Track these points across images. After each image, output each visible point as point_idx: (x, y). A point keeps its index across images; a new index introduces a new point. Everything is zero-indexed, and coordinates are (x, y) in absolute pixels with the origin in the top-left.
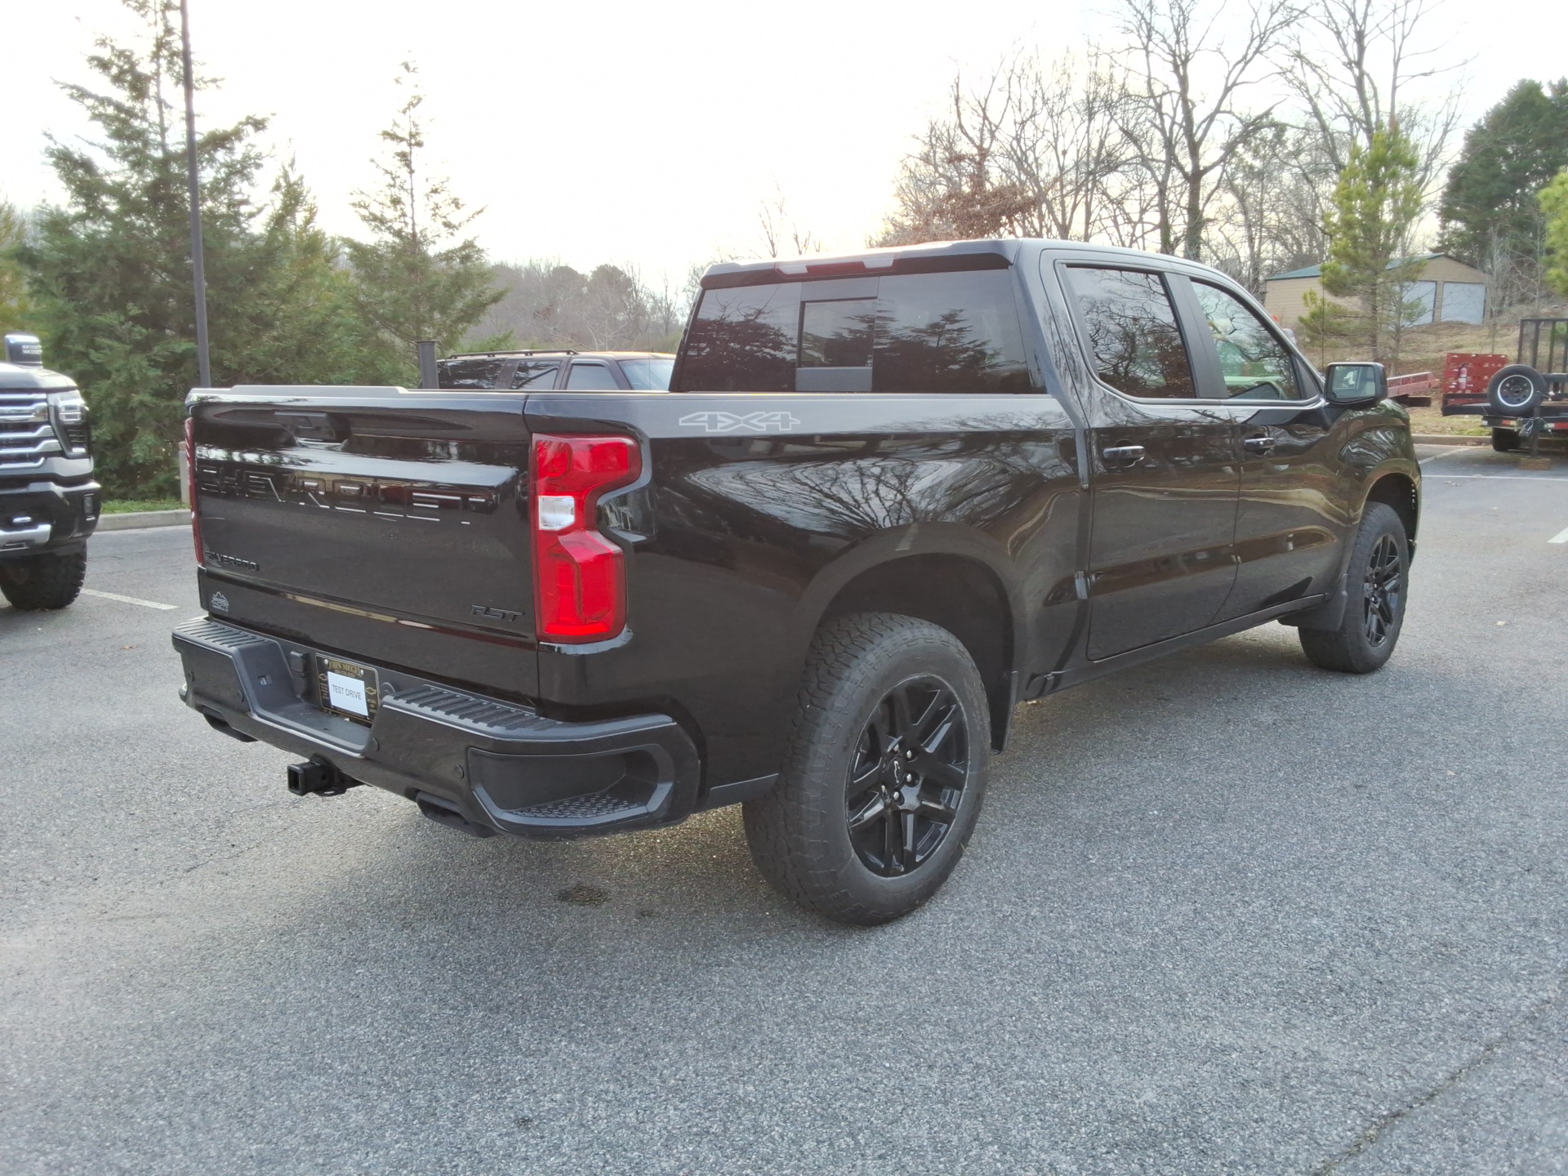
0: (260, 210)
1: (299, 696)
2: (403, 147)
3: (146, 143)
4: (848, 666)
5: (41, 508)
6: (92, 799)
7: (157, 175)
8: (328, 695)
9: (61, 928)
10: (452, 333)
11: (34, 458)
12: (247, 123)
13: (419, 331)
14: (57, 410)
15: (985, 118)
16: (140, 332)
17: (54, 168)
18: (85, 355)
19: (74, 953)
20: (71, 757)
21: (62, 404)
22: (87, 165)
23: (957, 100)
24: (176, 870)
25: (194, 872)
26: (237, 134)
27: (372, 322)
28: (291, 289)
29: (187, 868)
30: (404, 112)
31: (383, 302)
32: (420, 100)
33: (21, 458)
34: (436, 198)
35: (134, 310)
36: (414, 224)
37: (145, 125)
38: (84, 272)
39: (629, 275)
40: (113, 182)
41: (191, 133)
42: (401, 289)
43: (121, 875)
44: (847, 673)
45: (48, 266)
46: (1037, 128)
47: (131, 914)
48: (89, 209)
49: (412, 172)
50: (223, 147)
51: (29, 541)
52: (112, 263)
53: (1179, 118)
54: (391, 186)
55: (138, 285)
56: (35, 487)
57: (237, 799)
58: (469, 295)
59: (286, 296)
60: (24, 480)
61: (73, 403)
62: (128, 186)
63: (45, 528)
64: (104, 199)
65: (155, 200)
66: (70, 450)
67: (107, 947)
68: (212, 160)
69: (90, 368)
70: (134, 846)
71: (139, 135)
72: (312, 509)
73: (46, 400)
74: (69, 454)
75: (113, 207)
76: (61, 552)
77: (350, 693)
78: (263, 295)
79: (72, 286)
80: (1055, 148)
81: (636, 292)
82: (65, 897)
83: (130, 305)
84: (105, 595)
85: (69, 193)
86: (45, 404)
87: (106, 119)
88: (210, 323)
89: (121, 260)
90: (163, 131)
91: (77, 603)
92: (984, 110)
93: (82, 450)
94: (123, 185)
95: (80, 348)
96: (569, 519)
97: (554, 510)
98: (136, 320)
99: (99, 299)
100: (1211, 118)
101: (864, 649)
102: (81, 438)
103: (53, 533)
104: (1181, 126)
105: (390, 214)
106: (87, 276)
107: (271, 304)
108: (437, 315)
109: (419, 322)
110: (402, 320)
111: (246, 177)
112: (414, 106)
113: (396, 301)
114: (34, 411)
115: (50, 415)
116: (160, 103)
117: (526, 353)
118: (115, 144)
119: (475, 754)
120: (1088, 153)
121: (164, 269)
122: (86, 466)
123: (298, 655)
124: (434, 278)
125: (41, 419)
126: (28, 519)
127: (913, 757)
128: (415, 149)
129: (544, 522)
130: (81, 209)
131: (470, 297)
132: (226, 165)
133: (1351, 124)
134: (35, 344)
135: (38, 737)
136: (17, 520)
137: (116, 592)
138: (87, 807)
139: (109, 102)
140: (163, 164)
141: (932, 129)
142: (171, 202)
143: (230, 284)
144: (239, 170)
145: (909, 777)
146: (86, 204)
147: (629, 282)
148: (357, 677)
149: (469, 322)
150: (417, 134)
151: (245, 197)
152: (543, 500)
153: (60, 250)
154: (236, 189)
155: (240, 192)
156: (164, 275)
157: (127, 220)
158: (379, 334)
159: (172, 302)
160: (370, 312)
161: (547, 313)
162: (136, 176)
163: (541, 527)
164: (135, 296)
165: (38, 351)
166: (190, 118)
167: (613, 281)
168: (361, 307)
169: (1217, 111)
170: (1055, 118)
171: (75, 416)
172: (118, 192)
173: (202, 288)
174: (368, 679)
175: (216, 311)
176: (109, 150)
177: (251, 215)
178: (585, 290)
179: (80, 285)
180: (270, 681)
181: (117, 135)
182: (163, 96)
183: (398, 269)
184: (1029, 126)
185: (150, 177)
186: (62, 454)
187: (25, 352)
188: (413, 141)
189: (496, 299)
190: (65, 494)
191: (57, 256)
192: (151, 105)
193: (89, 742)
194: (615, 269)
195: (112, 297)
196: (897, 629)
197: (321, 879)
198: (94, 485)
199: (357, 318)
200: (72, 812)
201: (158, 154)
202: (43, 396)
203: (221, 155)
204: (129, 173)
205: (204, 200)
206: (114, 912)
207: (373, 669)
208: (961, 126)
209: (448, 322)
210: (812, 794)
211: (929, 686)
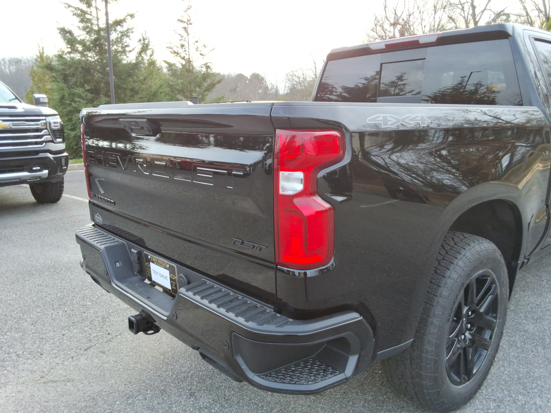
0: (133, 49)
1: (136, 273)
2: (185, 25)
3: (92, 24)
4: (449, 269)
5: (44, 163)
6: (49, 302)
7: (96, 36)
8: (151, 275)
9: (20, 388)
10: (203, 96)
11: (41, 143)
12: (128, 15)
13: (191, 95)
14: (50, 123)
15: (395, 14)
16: (90, 96)
17: (59, 34)
18: (70, 104)
19: (23, 407)
20: (45, 277)
21: (52, 121)
22: (70, 33)
23: (385, 8)
24: (80, 349)
25: (88, 351)
26: (124, 20)
27: (174, 92)
28: (145, 79)
29: (86, 348)
30: (185, 12)
31: (178, 84)
32: (191, 7)
33: (36, 143)
34: (196, 44)
35: (87, 87)
36: (189, 55)
37: (91, 17)
38: (70, 73)
39: (263, 76)
40: (81, 39)
41: (107, 20)
42: (184, 79)
43: (54, 351)
44: (448, 273)
45: (57, 71)
46: (414, 18)
47: (56, 379)
48: (72, 50)
49: (188, 34)
50: (120, 25)
51: (40, 177)
52: (80, 69)
53: (471, 12)
54: (181, 40)
55: (89, 77)
56: (41, 155)
57: (113, 304)
58: (209, 81)
59: (143, 82)
60: (37, 152)
61: (56, 121)
62: (86, 41)
63: (46, 172)
64: (77, 45)
65: (95, 46)
66: (56, 140)
67: (39, 403)
68: (115, 30)
69: (73, 109)
70: (63, 332)
71: (89, 21)
72: (140, 175)
73: (45, 120)
74: (55, 141)
75: (80, 48)
76: (53, 181)
77: (162, 276)
78: (134, 82)
79: (65, 78)
80: (421, 25)
81: (266, 82)
82: (26, 366)
83: (86, 85)
84: (73, 197)
85: (65, 43)
86: (45, 121)
87: (78, 16)
88: (116, 92)
89: (83, 68)
90: (98, 19)
91: (61, 200)
92: (395, 11)
93: (61, 140)
94: (84, 40)
95: (68, 102)
96: (300, 187)
97: (288, 179)
98: (88, 91)
99: (75, 83)
100: (483, 11)
101: (456, 258)
102: (60, 135)
103: (49, 173)
104: (471, 15)
105: (180, 51)
106: (71, 74)
107: (138, 85)
108: (197, 89)
109: (191, 92)
110: (185, 91)
111: (128, 36)
112: (189, 9)
113: (182, 84)
114: (41, 124)
115: (47, 125)
116: (97, 8)
117: (231, 102)
118: (81, 25)
119: (236, 337)
120: (434, 26)
121: (99, 72)
122: (62, 146)
123: (135, 251)
124: (196, 75)
125: (44, 127)
126: (39, 168)
127: (471, 315)
128: (189, 25)
129: (284, 189)
130: (69, 50)
131: (209, 82)
132: (121, 32)
133: (539, 13)
134: (45, 98)
135: (33, 266)
136: (34, 168)
137: (77, 196)
138: (46, 307)
139: (79, 9)
140: (98, 32)
141: (376, 18)
142: (101, 46)
143: (122, 77)
144: (125, 34)
145: (469, 326)
146: (71, 48)
147: (263, 79)
148: (165, 268)
149: (209, 91)
150: (190, 20)
151: (128, 44)
152: (283, 174)
153: (62, 65)
154: (124, 41)
155: (126, 42)
156: (99, 74)
157: (85, 53)
158: (177, 96)
159: (102, 85)
160: (174, 88)
161: (234, 90)
162: (88, 37)
163: (281, 192)
164: (87, 82)
165: (46, 100)
166: (107, 14)
167: (257, 78)
168: (170, 86)
169: (485, 9)
170: (421, 13)
171: (57, 126)
172: (82, 43)
173: (113, 79)
174: (171, 270)
175: (118, 87)
176: (79, 27)
177: (130, 51)
178: (248, 82)
179: (69, 78)
180: (121, 265)
181: (82, 21)
182: (98, 7)
183: (183, 72)
184: (412, 17)
185: (94, 37)
186: (52, 141)
187: (41, 101)
188: (189, 23)
189: (219, 82)
190: (54, 158)
191: (60, 67)
192: (93, 9)
193: (54, 269)
194: (258, 74)
195: (80, 82)
196: (472, 244)
197: (150, 358)
198: (65, 154)
199: (169, 91)
200: (38, 310)
201: (96, 28)
202: (44, 118)
203: (119, 28)
204: (86, 36)
205: (113, 46)
206: (47, 377)
207: (174, 265)
208: (387, 17)
209: (202, 91)
210: (429, 348)
211: (483, 276)
